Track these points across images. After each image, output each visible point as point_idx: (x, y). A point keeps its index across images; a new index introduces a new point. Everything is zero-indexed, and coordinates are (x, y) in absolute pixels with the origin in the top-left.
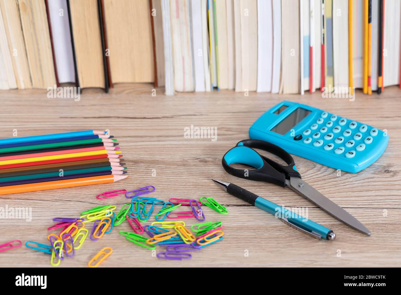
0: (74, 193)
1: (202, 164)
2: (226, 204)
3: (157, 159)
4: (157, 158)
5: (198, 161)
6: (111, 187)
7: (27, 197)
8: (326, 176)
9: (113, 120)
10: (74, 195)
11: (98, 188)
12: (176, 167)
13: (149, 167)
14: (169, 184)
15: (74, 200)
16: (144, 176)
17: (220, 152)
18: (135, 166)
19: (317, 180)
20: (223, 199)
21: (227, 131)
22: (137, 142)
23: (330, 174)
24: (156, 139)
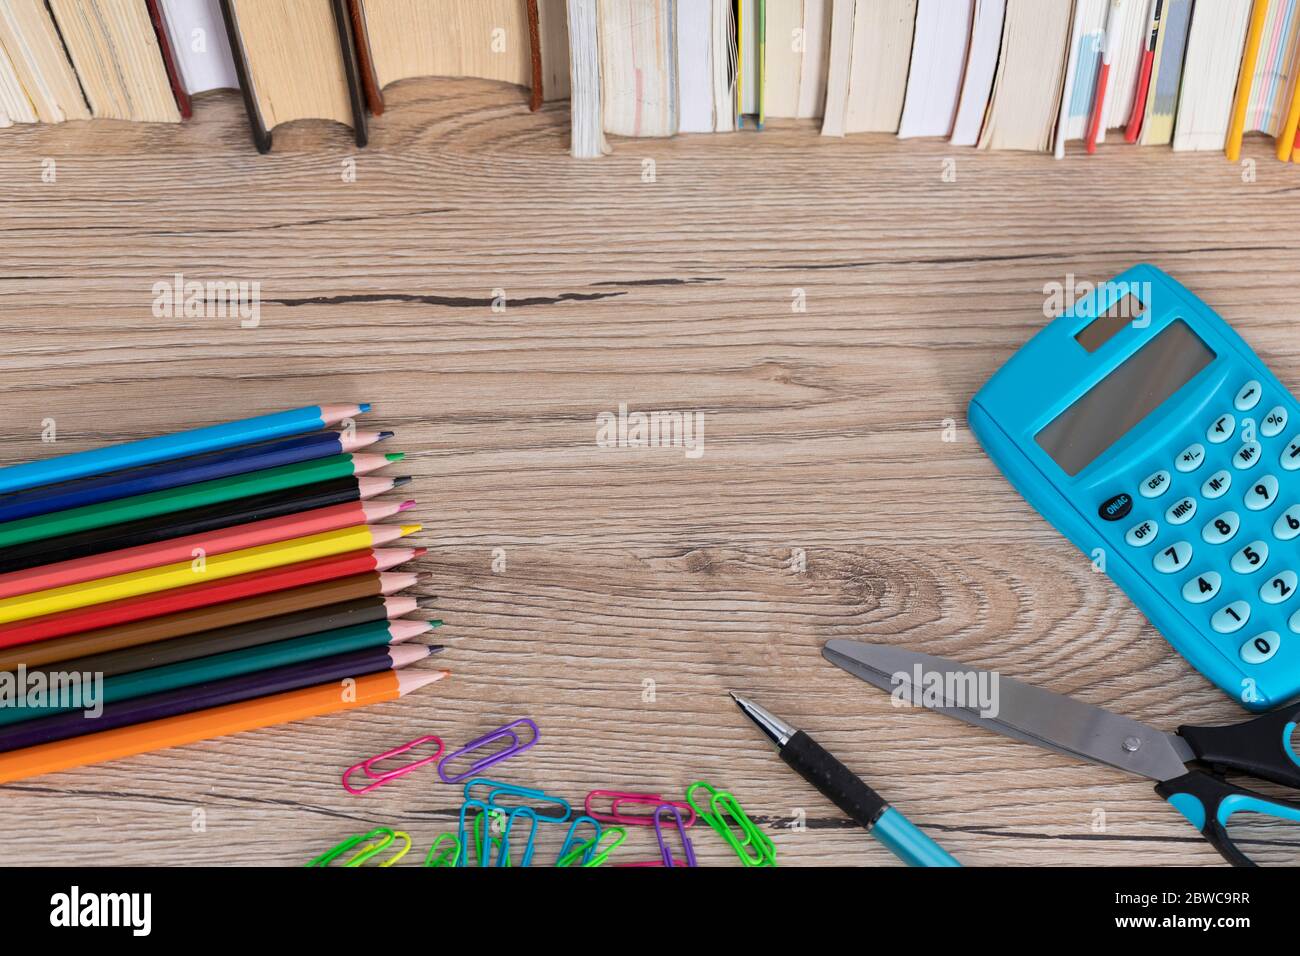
0: (267, 753)
1: (701, 584)
2: (775, 813)
3: (545, 554)
4: (545, 549)
5: (684, 566)
6: (389, 718)
7: (109, 780)
8: (1116, 657)
9: (389, 313)
10: (267, 764)
11: (347, 724)
12: (606, 598)
13: (517, 599)
14: (587, 700)
15: (267, 795)
16: (503, 656)
17: (761, 514)
18: (470, 593)
19: (1085, 677)
20: (765, 787)
21: (785, 380)
22: (470, 450)
23: (1128, 646)
24: (539, 431)
